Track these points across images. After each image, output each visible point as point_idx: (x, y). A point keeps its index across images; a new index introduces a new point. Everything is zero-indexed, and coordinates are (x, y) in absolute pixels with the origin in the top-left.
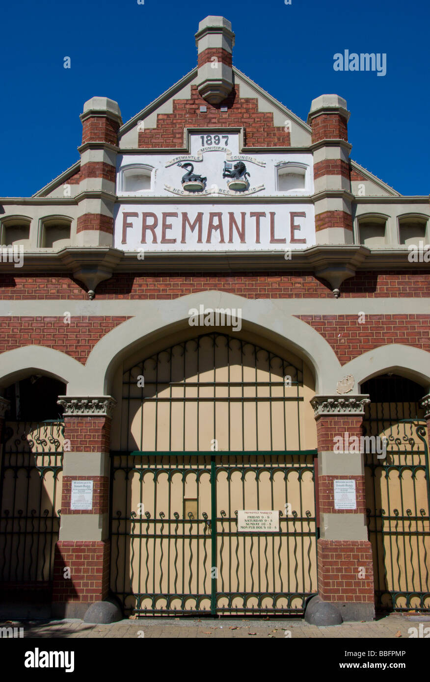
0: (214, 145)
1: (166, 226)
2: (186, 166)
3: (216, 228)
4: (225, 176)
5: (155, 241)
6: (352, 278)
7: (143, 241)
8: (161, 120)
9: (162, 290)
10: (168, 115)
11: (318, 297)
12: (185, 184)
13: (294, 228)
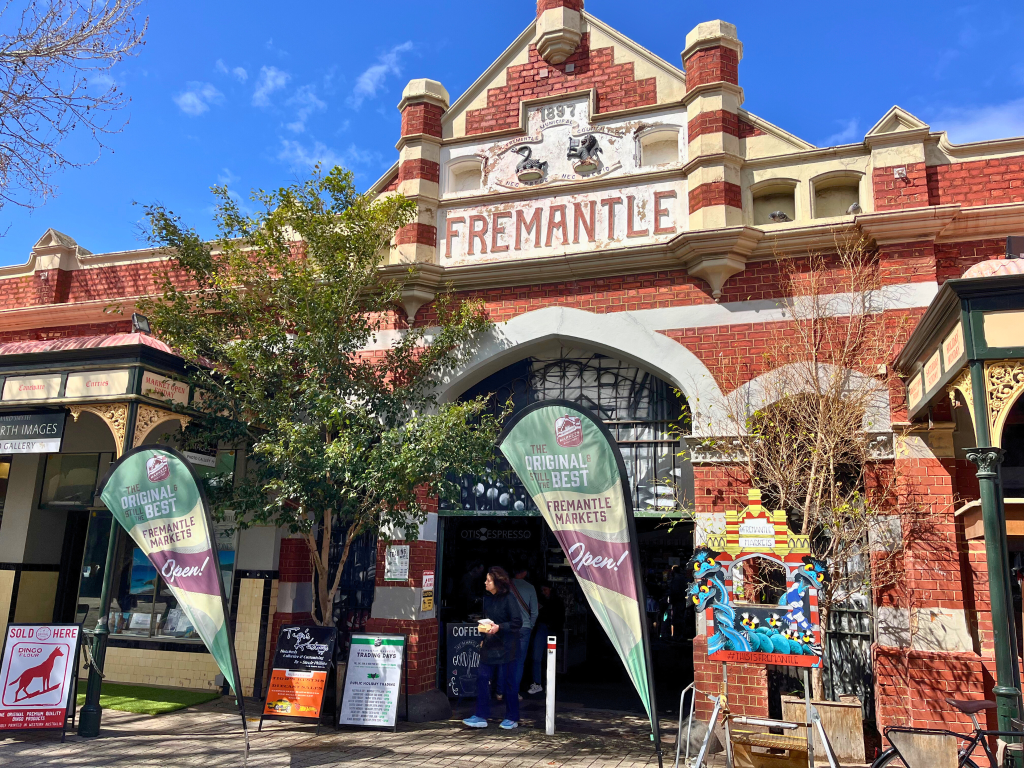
0: (557, 118)
1: (498, 231)
2: (522, 149)
3: (558, 226)
4: (570, 156)
5: (484, 251)
6: (741, 274)
7: (471, 252)
8: (492, 96)
9: (492, 310)
10: (501, 89)
11: (691, 304)
12: (519, 174)
13: (659, 213)
